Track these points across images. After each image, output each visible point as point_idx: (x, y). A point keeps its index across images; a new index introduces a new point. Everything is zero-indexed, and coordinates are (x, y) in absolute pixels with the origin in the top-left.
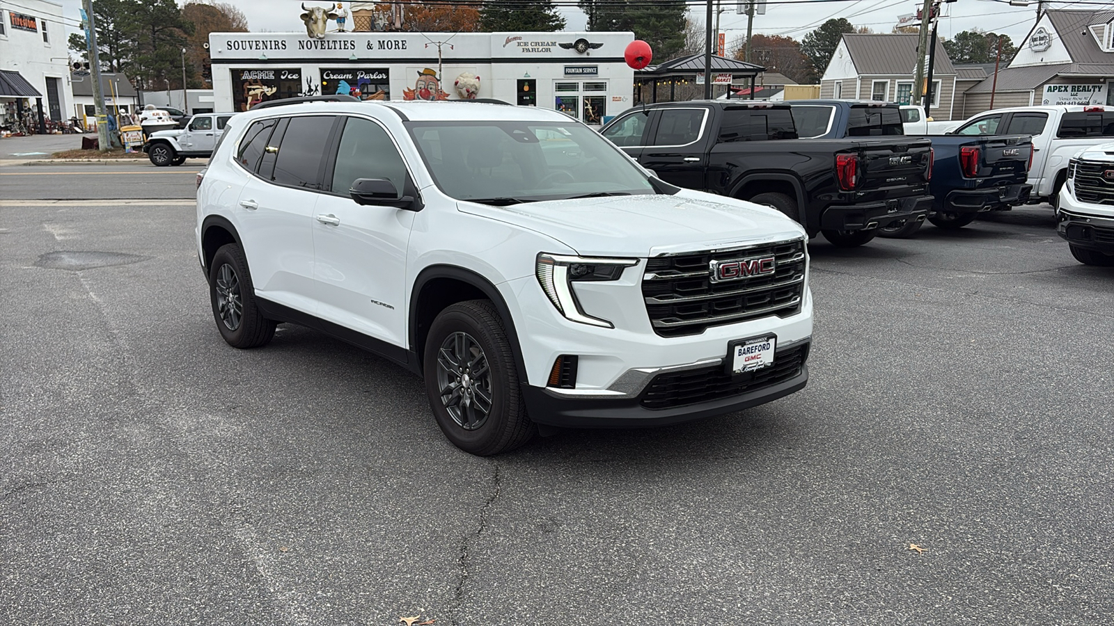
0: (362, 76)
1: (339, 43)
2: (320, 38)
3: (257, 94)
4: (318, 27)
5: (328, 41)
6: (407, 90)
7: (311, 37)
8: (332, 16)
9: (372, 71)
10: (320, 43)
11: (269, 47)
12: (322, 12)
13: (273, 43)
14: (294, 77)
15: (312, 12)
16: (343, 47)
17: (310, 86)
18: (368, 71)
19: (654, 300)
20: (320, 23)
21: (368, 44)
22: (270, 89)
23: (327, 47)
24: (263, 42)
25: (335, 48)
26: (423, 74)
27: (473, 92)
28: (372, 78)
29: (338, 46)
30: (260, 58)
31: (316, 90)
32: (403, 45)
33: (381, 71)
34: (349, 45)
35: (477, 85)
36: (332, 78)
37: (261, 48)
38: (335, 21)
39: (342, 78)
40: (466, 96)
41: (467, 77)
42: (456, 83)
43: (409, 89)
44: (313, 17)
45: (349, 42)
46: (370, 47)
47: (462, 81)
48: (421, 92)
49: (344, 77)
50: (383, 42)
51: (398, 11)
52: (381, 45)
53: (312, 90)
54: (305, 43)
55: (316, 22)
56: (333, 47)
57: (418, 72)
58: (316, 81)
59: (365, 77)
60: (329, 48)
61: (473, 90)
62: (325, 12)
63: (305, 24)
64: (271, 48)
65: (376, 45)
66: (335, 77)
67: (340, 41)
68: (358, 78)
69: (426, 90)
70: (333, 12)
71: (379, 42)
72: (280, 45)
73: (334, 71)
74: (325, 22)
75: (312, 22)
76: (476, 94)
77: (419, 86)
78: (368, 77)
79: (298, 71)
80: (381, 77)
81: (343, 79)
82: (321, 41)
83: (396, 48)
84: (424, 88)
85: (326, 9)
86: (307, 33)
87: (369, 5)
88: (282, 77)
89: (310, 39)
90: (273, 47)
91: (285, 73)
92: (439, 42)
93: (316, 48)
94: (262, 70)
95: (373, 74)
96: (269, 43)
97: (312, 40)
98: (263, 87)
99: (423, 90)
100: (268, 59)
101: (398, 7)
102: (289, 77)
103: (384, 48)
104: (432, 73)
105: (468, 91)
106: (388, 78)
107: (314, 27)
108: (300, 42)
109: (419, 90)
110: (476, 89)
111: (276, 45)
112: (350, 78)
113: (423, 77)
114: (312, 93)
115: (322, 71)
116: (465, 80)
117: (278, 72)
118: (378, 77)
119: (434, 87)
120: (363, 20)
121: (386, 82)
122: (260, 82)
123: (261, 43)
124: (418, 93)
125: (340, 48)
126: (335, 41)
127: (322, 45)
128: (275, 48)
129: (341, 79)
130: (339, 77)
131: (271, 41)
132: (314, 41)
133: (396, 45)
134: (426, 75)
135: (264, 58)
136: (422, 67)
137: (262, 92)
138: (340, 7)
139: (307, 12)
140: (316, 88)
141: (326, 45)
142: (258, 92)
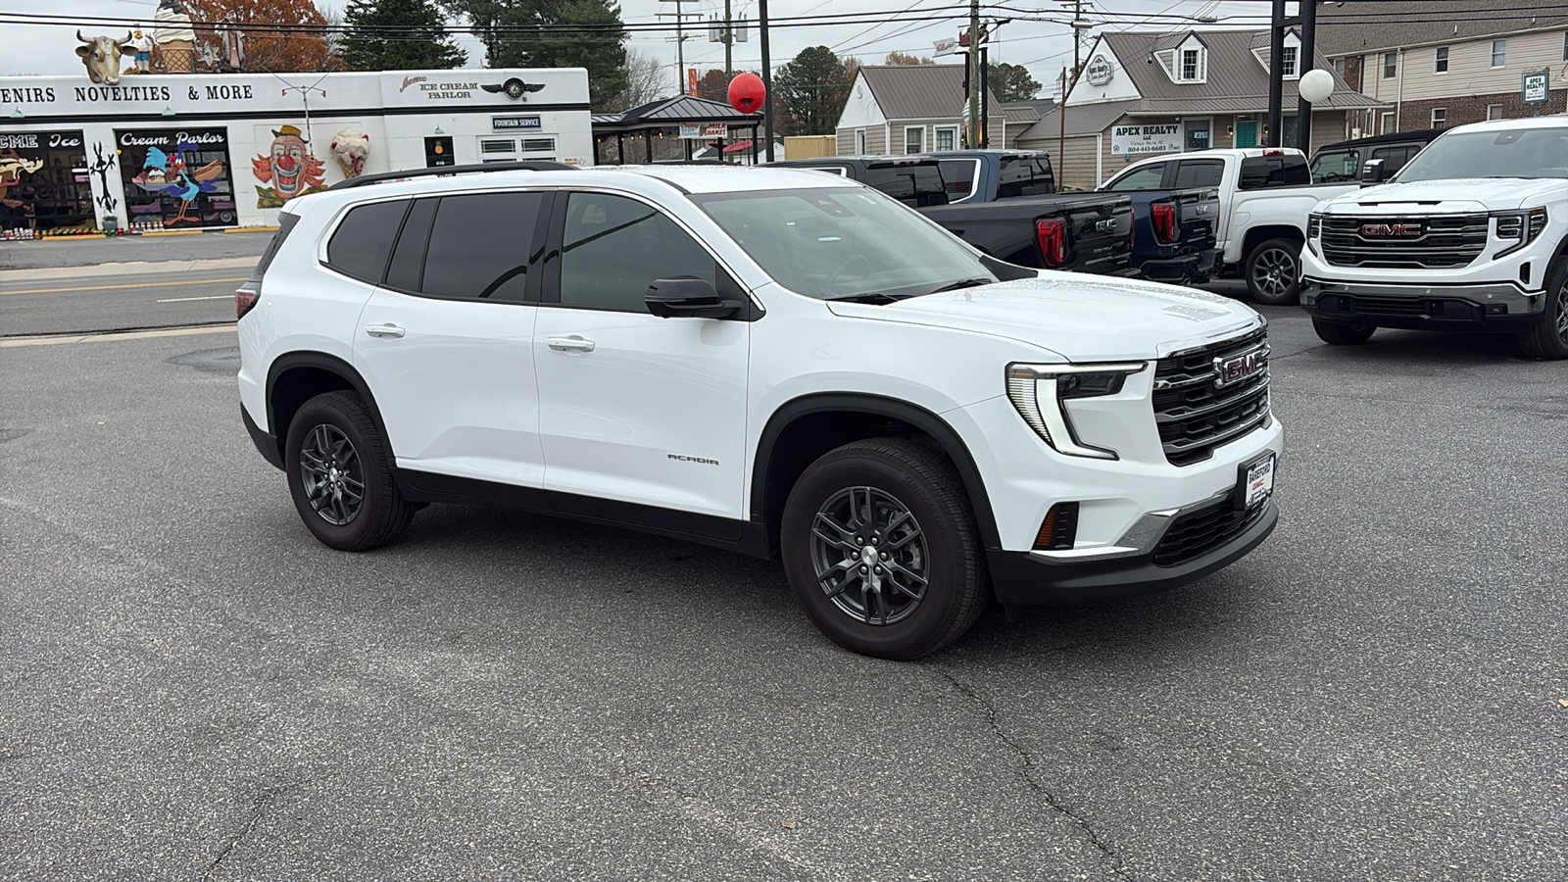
0: (184, 140)
1: (142, 90)
2: (111, 84)
3: (11, 172)
4: (106, 66)
5: (125, 89)
6: (257, 159)
7: (96, 83)
8: (128, 50)
9: (201, 132)
10: (110, 91)
11: (25, 98)
12: (111, 43)
13: (32, 92)
14: (72, 143)
15: (94, 44)
16: (149, 96)
17: (99, 157)
18: (193, 132)
20: (110, 61)
21: (191, 92)
22: (32, 163)
23: (123, 97)
24: (15, 91)
25: (137, 99)
26: (281, 134)
27: (360, 158)
28: (200, 142)
29: (141, 95)
30: (11, 116)
31: (111, 162)
32: (246, 92)
33: (213, 131)
34: (159, 93)
35: (365, 147)
36: (135, 143)
37: (13, 99)
38: (133, 58)
39: (151, 143)
40: (350, 163)
41: (350, 136)
42: (334, 146)
43: (260, 157)
44: (98, 51)
45: (160, 89)
46: (193, 95)
47: (342, 142)
48: (279, 160)
49: (156, 142)
50: (215, 88)
51: (233, 42)
52: (212, 93)
53: (105, 163)
54: (86, 91)
55: (102, 60)
56: (134, 97)
57: (273, 131)
58: (110, 149)
59: (189, 142)
60: (126, 99)
61: (360, 154)
62: (115, 44)
63: (83, 61)
64: (29, 100)
65: (203, 94)
66: (140, 142)
67: (145, 88)
68: (178, 143)
69: (288, 156)
70: (129, 44)
71: (208, 88)
72: (44, 95)
73: (138, 133)
74: (117, 59)
75: (96, 59)
76: (364, 160)
77: (276, 152)
78: (194, 141)
79: (79, 135)
80: (214, 140)
81: (154, 145)
82: (114, 89)
83: (235, 97)
84: (285, 155)
85: (117, 39)
86: (88, 76)
87: (187, 34)
88: (52, 144)
89: (94, 85)
90: (33, 98)
91: (56, 138)
92: (304, 87)
93: (106, 99)
94: (16, 134)
95: (202, 136)
96: (25, 92)
97: (97, 87)
98: (21, 160)
99: (283, 158)
100: (26, 117)
101: (233, 37)
102: (64, 144)
103: (217, 98)
104: (294, 132)
105: (352, 156)
106: (226, 141)
107: (100, 66)
108: (78, 90)
109: (276, 157)
110: (365, 153)
111: (36, 95)
112: (165, 142)
113: (281, 139)
114: (104, 167)
115: (119, 133)
116: (347, 140)
117: (43, 137)
118: (210, 140)
119: (299, 152)
120: (178, 55)
121: (224, 147)
122: (14, 153)
123: (13, 92)
124: (275, 162)
125: (146, 99)
126: (136, 88)
127: (115, 94)
128: (37, 100)
129: (150, 146)
130: (147, 143)
131: (28, 90)
132: (102, 89)
133: (234, 92)
134: (286, 135)
135: (18, 115)
136: (278, 124)
137: (18, 169)
138: (139, 37)
139: (85, 44)
140: (111, 159)
141: (122, 93)
142: (13, 167)
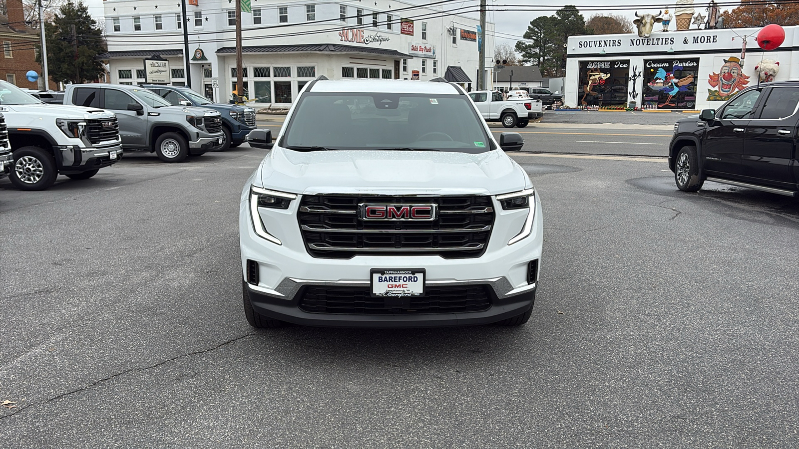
0: (676, 65)
1: (661, 40)
2: (646, 37)
3: (596, 79)
4: (645, 29)
5: (653, 39)
6: (712, 75)
7: (640, 37)
8: (658, 20)
9: (686, 60)
10: (646, 40)
11: (608, 45)
12: (651, 17)
13: (612, 42)
14: (624, 66)
15: (643, 18)
16: (664, 42)
17: (635, 73)
18: (681, 60)
19: (306, 227)
20: (648, 26)
21: (685, 40)
22: (605, 75)
23: (651, 43)
24: (605, 41)
25: (658, 44)
26: (728, 61)
27: (771, 75)
28: (684, 65)
29: (660, 42)
30: (600, 53)
31: (639, 75)
32: (714, 39)
33: (692, 60)
34: (669, 41)
35: (775, 69)
36: (653, 66)
37: (603, 45)
39: (660, 66)
40: (764, 78)
41: (767, 63)
42: (756, 68)
43: (714, 73)
44: (643, 22)
45: (670, 39)
46: (686, 42)
47: (763, 66)
48: (724, 75)
49: (662, 66)
50: (698, 37)
51: (714, 13)
52: (696, 40)
53: (636, 75)
54: (635, 41)
55: (644, 26)
56: (656, 43)
57: (724, 60)
58: (640, 69)
59: (679, 65)
60: (653, 44)
61: (771, 73)
62: (653, 17)
63: (637, 27)
64: (610, 46)
65: (690, 40)
66: (655, 66)
67: (662, 39)
68: (674, 66)
69: (729, 74)
70: (660, 17)
71: (694, 37)
72: (617, 43)
73: (655, 61)
74: (652, 25)
75: (642, 25)
76: (774, 76)
77: (723, 71)
78: (681, 65)
79: (628, 62)
80: (692, 65)
81: (661, 67)
82: (648, 39)
83: (707, 42)
84: (728, 73)
85: (654, 15)
86: (637, 34)
87: (690, 10)
88: (616, 66)
89: (639, 38)
90: (611, 45)
91: (618, 63)
92: (745, 36)
93: (643, 44)
94: (601, 62)
95: (686, 63)
96: (608, 42)
98: (601, 73)
99: (727, 74)
100: (606, 54)
101: (714, 10)
102: (621, 66)
103: (697, 43)
104: (736, 60)
105: (766, 74)
106: (698, 65)
107: (643, 29)
108: (631, 40)
109: (723, 74)
110: (774, 72)
111: (613, 43)
112: (667, 66)
113: (728, 64)
114: (636, 77)
115: (646, 61)
116: (765, 65)
117: (613, 63)
118: (690, 65)
119: (736, 71)
120: (683, 21)
121: (696, 69)
122: (599, 70)
123: (603, 42)
124: (721, 76)
125: (662, 44)
126: (658, 39)
127: (648, 42)
128: (613, 46)
129: (660, 67)
130: (658, 66)
131: (610, 41)
133: (708, 39)
134: (731, 62)
135: (603, 53)
136: (727, 56)
137: (599, 77)
138: (666, 13)
139: (639, 18)
140: (639, 73)
142: (597, 77)
